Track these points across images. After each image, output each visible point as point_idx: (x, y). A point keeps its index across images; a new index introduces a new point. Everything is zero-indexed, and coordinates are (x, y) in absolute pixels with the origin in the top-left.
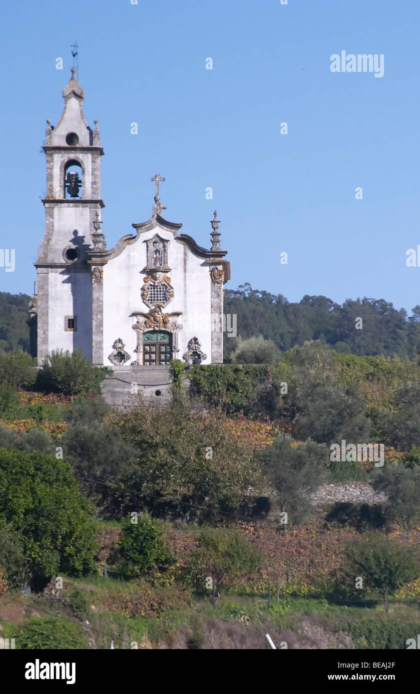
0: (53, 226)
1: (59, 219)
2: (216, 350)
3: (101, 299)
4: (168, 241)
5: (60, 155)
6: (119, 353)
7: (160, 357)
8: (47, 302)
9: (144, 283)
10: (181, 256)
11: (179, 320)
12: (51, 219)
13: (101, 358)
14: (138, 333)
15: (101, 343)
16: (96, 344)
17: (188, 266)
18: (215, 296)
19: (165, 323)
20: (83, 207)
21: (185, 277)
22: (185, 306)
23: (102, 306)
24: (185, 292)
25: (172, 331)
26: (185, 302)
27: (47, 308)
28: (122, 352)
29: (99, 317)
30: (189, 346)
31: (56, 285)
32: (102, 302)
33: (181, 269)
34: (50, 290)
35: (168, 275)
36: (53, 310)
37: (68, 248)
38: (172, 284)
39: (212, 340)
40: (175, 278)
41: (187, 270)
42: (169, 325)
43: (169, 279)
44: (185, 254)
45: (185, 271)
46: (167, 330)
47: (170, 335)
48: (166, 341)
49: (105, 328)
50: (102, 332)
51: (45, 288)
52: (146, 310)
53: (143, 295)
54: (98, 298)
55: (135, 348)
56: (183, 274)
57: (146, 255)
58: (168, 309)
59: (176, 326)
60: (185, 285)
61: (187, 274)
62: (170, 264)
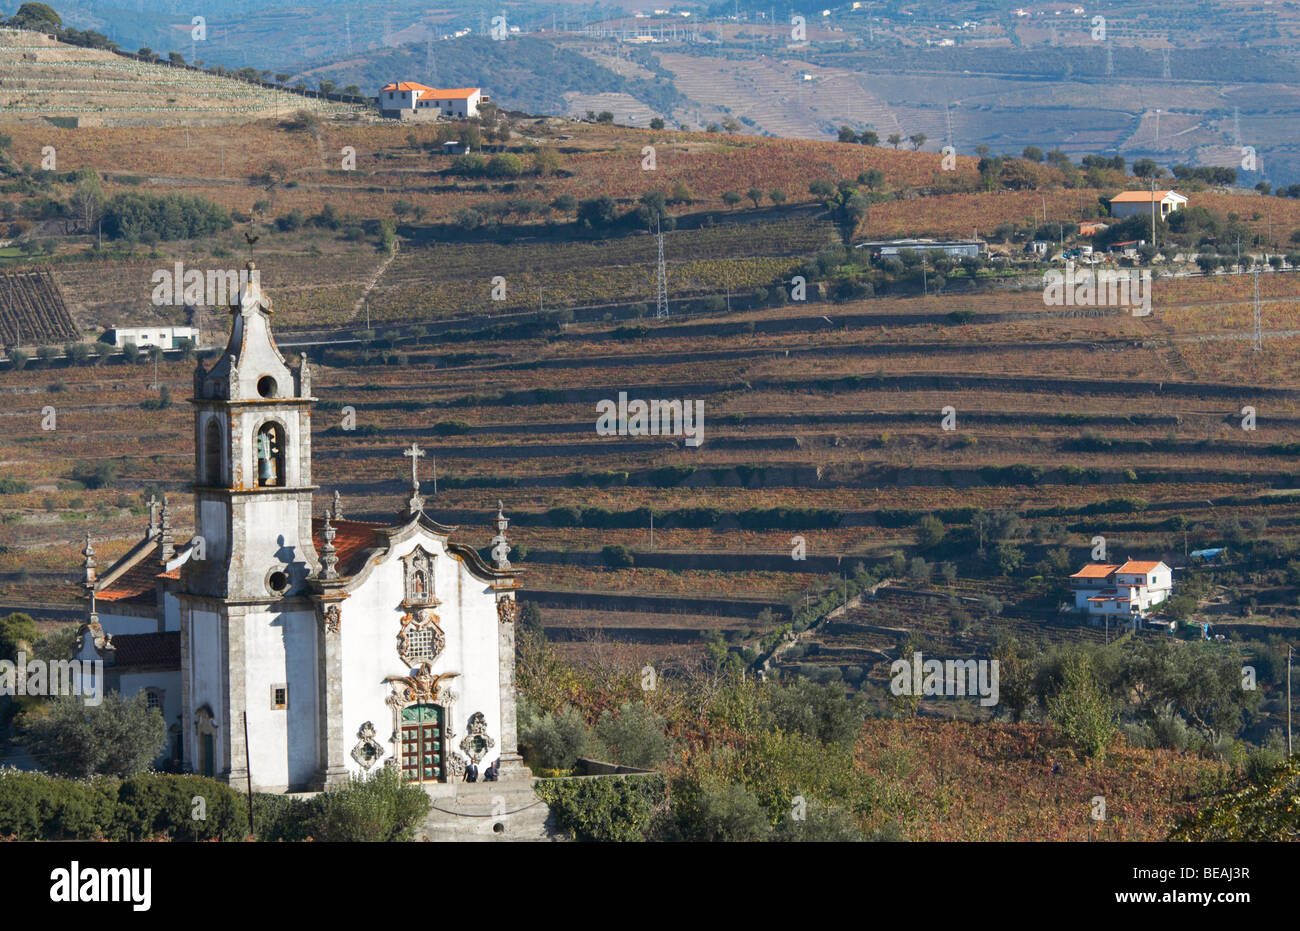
0: (244, 534)
1: (253, 522)
2: (507, 730)
3: (338, 658)
4: (434, 556)
5: (252, 414)
6: (368, 746)
7: (424, 747)
8: (244, 663)
9: (400, 627)
10: (455, 579)
11: (453, 685)
12: (240, 523)
13: (339, 755)
14: (395, 712)
15: (339, 730)
16: (333, 733)
17: (463, 597)
18: (505, 642)
19: (434, 690)
20: (288, 499)
21: (460, 613)
22: (462, 662)
23: (340, 668)
24: (461, 638)
25: (445, 705)
26: (461, 655)
27: (244, 673)
28: (372, 743)
29: (336, 687)
30: (469, 727)
31: (256, 635)
32: (340, 662)
33: (454, 601)
34: (247, 643)
35: (436, 611)
36: (252, 676)
37: (273, 572)
38: (441, 626)
39: (502, 714)
40: (446, 616)
41: (464, 603)
42: (440, 695)
43: (437, 617)
44: (460, 577)
45: (460, 603)
46: (437, 702)
47: (440, 710)
48: (434, 721)
49: (346, 706)
50: (341, 713)
51: (240, 639)
52: (406, 673)
53: (400, 648)
54: (334, 656)
55: (390, 736)
56: (458, 609)
57: (402, 580)
58: (437, 668)
59: (449, 695)
60: (461, 627)
61: (464, 608)
62: (439, 594)
